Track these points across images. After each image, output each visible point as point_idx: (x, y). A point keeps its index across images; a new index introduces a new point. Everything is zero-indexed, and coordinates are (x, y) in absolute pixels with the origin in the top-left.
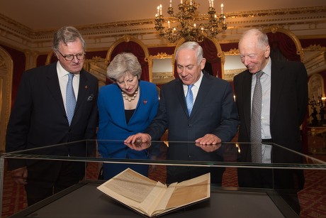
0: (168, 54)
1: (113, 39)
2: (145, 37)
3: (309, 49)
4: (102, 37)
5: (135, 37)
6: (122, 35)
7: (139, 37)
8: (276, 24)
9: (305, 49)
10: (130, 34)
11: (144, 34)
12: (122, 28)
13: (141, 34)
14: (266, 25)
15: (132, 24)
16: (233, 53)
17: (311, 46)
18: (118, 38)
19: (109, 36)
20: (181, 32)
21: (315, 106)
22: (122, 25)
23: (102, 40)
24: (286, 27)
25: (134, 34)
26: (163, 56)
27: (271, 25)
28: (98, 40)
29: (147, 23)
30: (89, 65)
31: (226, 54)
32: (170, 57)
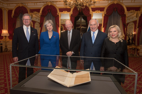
0: (68, 11)
1: (43, 4)
2: (57, 3)
3: (130, 12)
4: (38, 2)
6: (47, 2)
7: (55, 3)
9: (128, 12)
10: (51, 2)
16: (97, 12)
17: (131, 10)
18: (45, 3)
19: (41, 2)
20: (75, 4)
21: (130, 37)
23: (38, 4)
24: (121, 1)
25: (52, 2)
26: (66, 13)
28: (36, 4)
30: (32, 15)
31: (94, 13)
32: (69, 13)
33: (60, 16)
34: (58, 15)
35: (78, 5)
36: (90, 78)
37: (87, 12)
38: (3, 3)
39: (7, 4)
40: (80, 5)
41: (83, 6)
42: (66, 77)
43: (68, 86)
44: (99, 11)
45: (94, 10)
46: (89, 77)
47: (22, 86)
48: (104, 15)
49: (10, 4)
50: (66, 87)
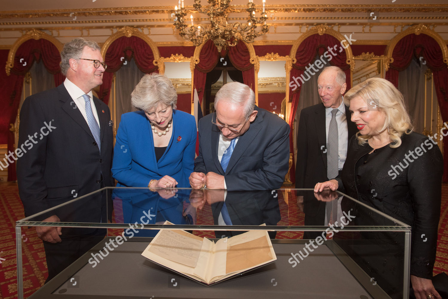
0: (185, 56)
1: (108, 32)
2: (153, 30)
3: (360, 57)
4: (91, 28)
5: (139, 30)
6: (121, 27)
7: (146, 31)
8: (324, 24)
9: (356, 58)
10: (132, 26)
11: (152, 26)
12: (120, 17)
13: (148, 26)
14: (312, 24)
15: (135, 12)
16: (269, 59)
17: (363, 53)
18: (115, 31)
19: (101, 28)
20: (210, 32)
22: (121, 13)
23: (93, 32)
24: (336, 28)
25: (138, 27)
26: (179, 59)
27: (318, 24)
28: (85, 32)
29: (157, 12)
31: (261, 59)
32: (188, 61)
33: (161, 68)
34: (157, 67)
35: (217, 37)
36: (272, 249)
37: (243, 58)
40: (223, 36)
43: (208, 282)
44: (277, 55)
45: (262, 51)
46: (268, 247)
48: (290, 68)
50: (203, 284)
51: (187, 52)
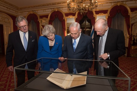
1: (50, 10)
2: (63, 9)
3: (134, 12)
4: (46, 9)
5: (59, 9)
6: (54, 8)
7: (61, 9)
8: (120, 2)
9: (132, 13)
10: (57, 8)
11: (63, 7)
13: (62, 7)
14: (116, 2)
15: (58, 4)
16: (100, 15)
18: (52, 10)
19: (49, 9)
21: (134, 37)
22: (54, 4)
23: (46, 10)
24: (124, 3)
25: (59, 8)
26: (71, 17)
27: (118, 2)
28: (44, 11)
29: (64, 3)
31: (97, 15)
32: (74, 17)
33: (66, 20)
34: (64, 20)
37: (91, 15)
38: (17, 12)
39: (21, 12)
41: (86, 10)
42: (64, 80)
43: (65, 88)
44: (103, 14)
45: (98, 13)
47: (25, 87)
48: (107, 17)
49: (23, 12)
50: (63, 89)
51: (73, 15)
